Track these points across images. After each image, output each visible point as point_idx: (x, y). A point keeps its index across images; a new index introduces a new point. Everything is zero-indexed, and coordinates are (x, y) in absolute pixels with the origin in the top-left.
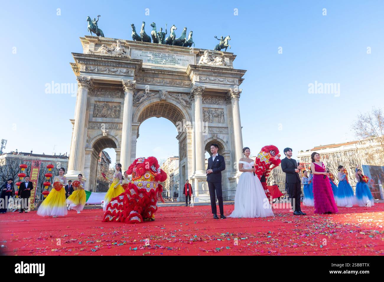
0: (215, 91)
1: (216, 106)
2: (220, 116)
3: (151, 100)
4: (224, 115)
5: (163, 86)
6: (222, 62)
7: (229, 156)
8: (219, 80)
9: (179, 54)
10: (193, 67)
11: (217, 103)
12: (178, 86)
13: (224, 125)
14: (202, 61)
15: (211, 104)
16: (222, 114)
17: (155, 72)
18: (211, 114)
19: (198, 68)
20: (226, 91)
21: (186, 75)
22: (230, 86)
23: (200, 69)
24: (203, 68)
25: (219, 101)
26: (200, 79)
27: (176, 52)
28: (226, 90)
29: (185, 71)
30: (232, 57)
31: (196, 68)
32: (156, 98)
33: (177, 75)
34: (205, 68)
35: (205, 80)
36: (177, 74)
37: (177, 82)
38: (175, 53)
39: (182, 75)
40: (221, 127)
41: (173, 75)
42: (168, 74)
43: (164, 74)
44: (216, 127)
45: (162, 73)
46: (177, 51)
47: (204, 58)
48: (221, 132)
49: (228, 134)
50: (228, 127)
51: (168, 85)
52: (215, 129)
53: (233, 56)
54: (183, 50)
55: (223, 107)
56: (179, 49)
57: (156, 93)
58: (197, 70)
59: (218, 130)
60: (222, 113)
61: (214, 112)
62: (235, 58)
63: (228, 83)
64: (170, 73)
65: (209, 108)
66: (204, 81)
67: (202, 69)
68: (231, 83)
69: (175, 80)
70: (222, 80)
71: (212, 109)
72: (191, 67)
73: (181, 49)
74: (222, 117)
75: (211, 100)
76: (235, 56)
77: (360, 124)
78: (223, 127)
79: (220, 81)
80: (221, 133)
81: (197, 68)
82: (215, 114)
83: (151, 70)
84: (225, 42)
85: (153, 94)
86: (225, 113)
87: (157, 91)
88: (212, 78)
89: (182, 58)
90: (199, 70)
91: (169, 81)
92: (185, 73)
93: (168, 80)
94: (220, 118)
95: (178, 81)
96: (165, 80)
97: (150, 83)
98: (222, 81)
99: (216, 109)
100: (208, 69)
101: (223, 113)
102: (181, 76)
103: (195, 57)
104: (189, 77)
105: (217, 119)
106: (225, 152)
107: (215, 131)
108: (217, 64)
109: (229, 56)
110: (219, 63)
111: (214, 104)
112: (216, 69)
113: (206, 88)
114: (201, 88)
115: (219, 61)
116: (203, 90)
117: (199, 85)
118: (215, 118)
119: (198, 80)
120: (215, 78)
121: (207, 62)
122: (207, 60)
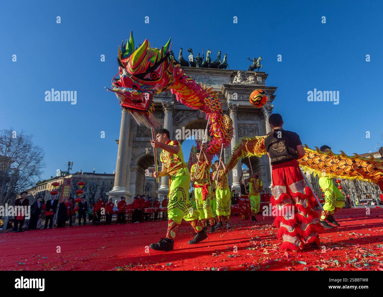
0: (249, 108)
1: (250, 122)
2: (254, 131)
3: (190, 119)
4: (258, 130)
6: (254, 80)
7: (265, 168)
9: (215, 75)
10: (227, 87)
11: (252, 119)
14: (236, 80)
15: (246, 120)
18: (246, 130)
19: (232, 87)
21: (222, 94)
23: (234, 88)
24: (236, 87)
25: (254, 117)
27: (212, 74)
29: (220, 90)
30: (264, 76)
31: (229, 88)
32: (194, 117)
34: (238, 87)
35: (238, 98)
38: (210, 75)
46: (213, 73)
47: (237, 78)
53: (265, 75)
55: (257, 122)
56: (214, 71)
57: (194, 112)
60: (257, 128)
61: (249, 128)
62: (267, 77)
65: (244, 124)
67: (235, 88)
71: (247, 125)
72: (225, 87)
73: (216, 71)
74: (257, 132)
75: (245, 117)
76: (267, 75)
81: (231, 87)
82: (250, 130)
84: (257, 63)
85: (192, 113)
86: (259, 128)
88: (246, 96)
89: (217, 79)
90: (232, 89)
92: (220, 93)
94: (255, 133)
99: (251, 125)
100: (241, 87)
101: (258, 128)
103: (229, 77)
104: (224, 96)
105: (252, 134)
106: (261, 164)
108: (249, 83)
109: (262, 75)
110: (252, 81)
111: (248, 120)
112: (248, 88)
113: (240, 106)
114: (235, 105)
115: (252, 80)
116: (237, 107)
117: (233, 103)
118: (250, 133)
119: (232, 99)
120: (248, 96)
121: (241, 82)
122: (240, 80)
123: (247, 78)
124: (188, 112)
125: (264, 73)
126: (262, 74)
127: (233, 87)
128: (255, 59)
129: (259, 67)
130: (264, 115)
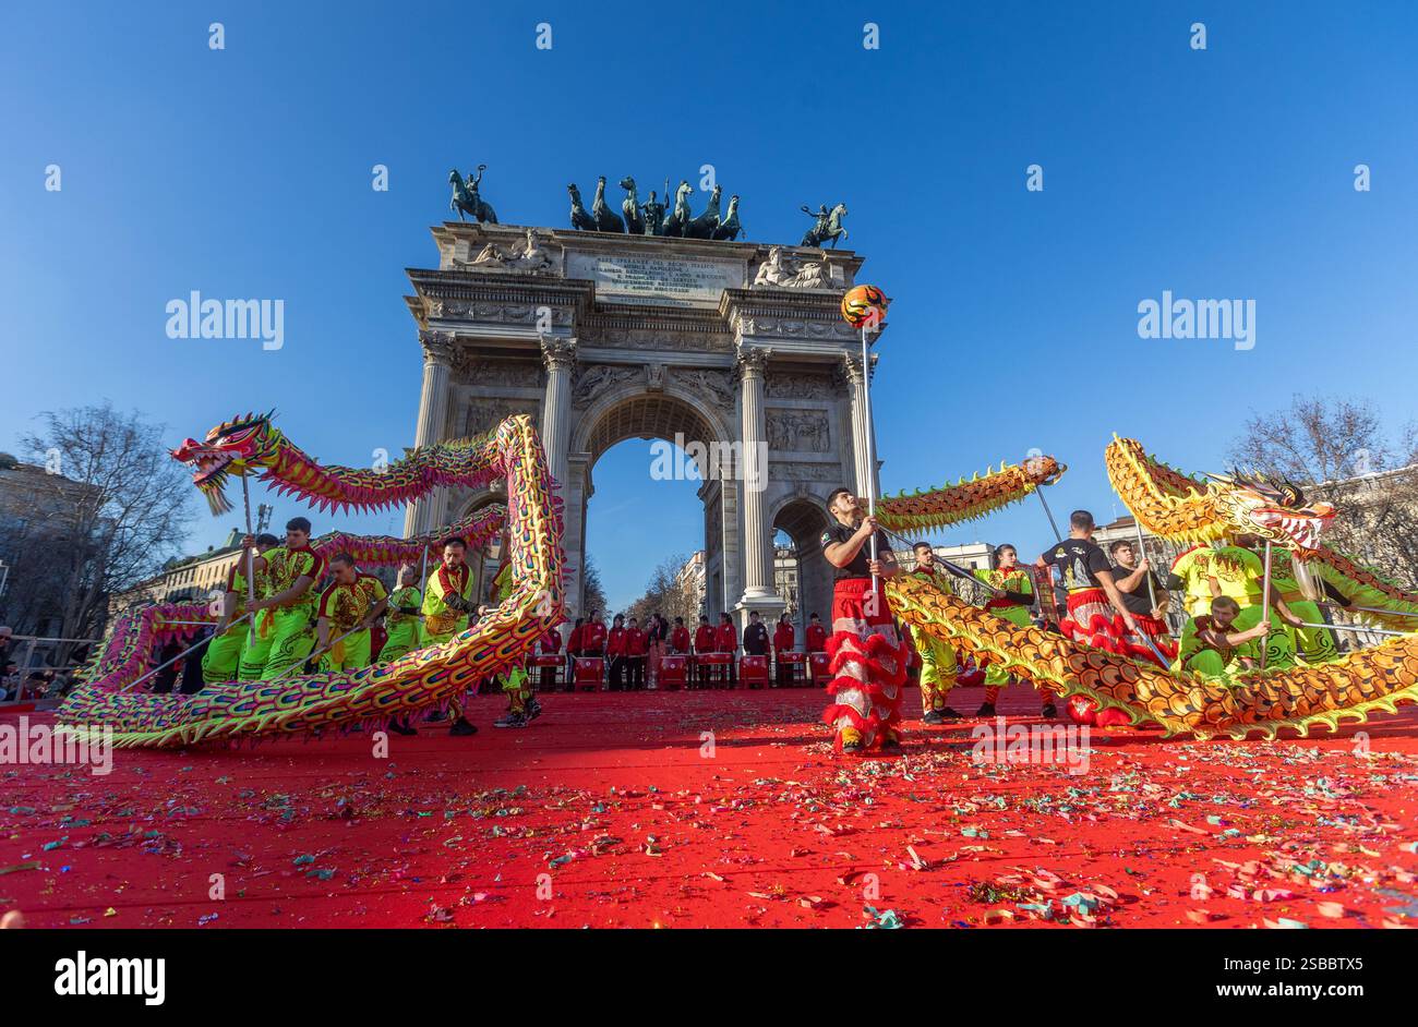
0: (801, 360)
1: (805, 404)
2: (817, 432)
3: (622, 392)
4: (828, 429)
5: (655, 351)
6: (819, 277)
8: (812, 330)
9: (700, 260)
10: (735, 296)
11: (809, 395)
12: (696, 349)
13: (830, 458)
14: (764, 276)
15: (791, 397)
16: (824, 425)
17: (632, 313)
18: (790, 427)
19: (751, 297)
20: (832, 361)
21: (719, 318)
22: (843, 344)
23: (757, 299)
24: (763, 297)
25: (815, 390)
26: (756, 327)
27: (691, 255)
28: (834, 357)
29: (715, 306)
30: (852, 263)
31: (744, 298)
32: (636, 384)
33: (693, 320)
34: (771, 298)
35: (770, 330)
36: (692, 316)
37: (693, 339)
38: (687, 259)
39: (708, 317)
40: (820, 464)
41: (681, 319)
42: (666, 318)
43: (656, 318)
44: (806, 463)
45: (652, 314)
46: (694, 252)
47: (768, 268)
48: (820, 478)
51: (668, 348)
52: (801, 468)
53: (854, 259)
54: (711, 248)
55: (826, 405)
56: (699, 246)
57: (635, 371)
58: (749, 303)
59: (811, 471)
60: (824, 421)
61: (799, 421)
62: (860, 266)
63: (839, 337)
64: (674, 315)
65: (784, 409)
66: (767, 334)
67: (760, 300)
68: (847, 338)
69: (688, 335)
70: (821, 328)
71: (793, 413)
72: (731, 295)
73: (703, 247)
74: (824, 435)
75: (790, 388)
76: (862, 260)
77: (1256, 449)
78: (827, 464)
79: (815, 332)
80: (821, 481)
81: (748, 296)
82: (804, 427)
83: (622, 307)
84: (830, 223)
85: (628, 374)
86: (832, 422)
87: (639, 367)
88: (792, 325)
89: (707, 271)
90: (753, 304)
91: (672, 337)
92: (717, 313)
93: (668, 334)
94: (817, 439)
95: (695, 336)
96: (661, 334)
97: (617, 345)
98: (820, 333)
99: (807, 413)
100: (779, 298)
101: (827, 422)
102: (704, 321)
103: (744, 267)
104: (726, 323)
105: (809, 439)
107: (803, 474)
108: (806, 284)
109: (844, 261)
110: (813, 280)
111: (798, 396)
112: (802, 299)
113: (774, 354)
114: (759, 352)
115: (812, 277)
116: (764, 359)
117: (755, 345)
118: (804, 439)
119: (752, 332)
120: (801, 324)
121: (778, 281)
122: (777, 275)
123: (800, 270)
124: (615, 369)
125: (852, 253)
126: (844, 257)
127: (755, 296)
128: (824, 210)
129: (836, 237)
130: (847, 383)
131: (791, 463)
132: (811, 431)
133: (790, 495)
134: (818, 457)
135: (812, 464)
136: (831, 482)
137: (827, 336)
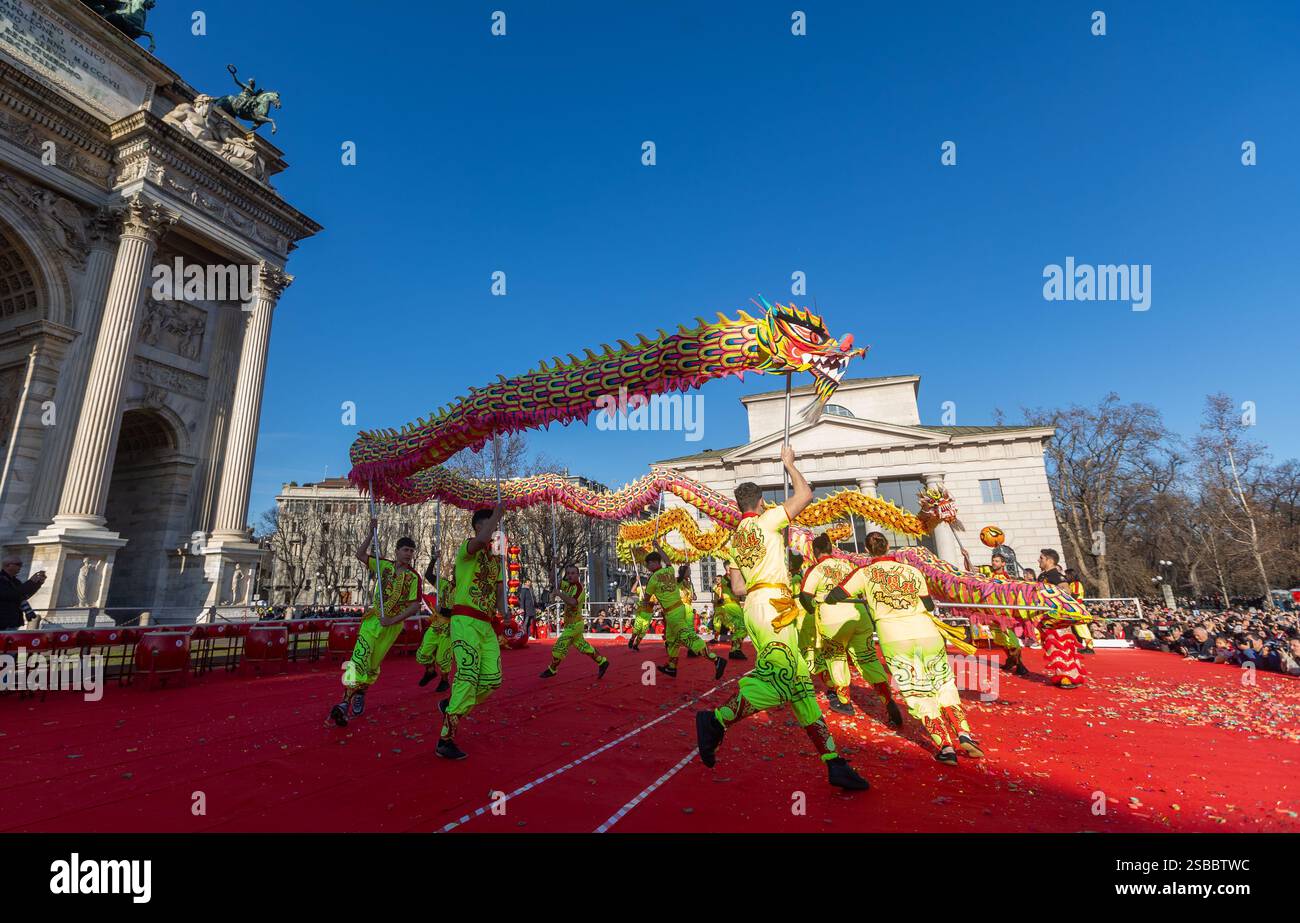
0: (205, 244)
2: (189, 333)
4: (202, 334)
6: (251, 161)
7: (189, 475)
8: (230, 216)
9: (87, 41)
10: (155, 126)
13: (195, 368)
16: (197, 327)
18: (157, 316)
19: (175, 139)
21: (105, 137)
22: (262, 250)
24: (190, 149)
26: (165, 179)
27: (74, 25)
28: (245, 258)
29: (101, 117)
31: (164, 136)
34: (199, 156)
35: (183, 192)
38: (66, 27)
39: (88, 126)
40: (184, 372)
41: (44, 106)
44: (166, 366)
48: (179, 388)
49: (203, 400)
50: (206, 379)
52: (161, 371)
53: (279, 161)
54: (113, 37)
55: (207, 305)
56: (94, 23)
58: (167, 145)
59: (171, 376)
60: (200, 324)
61: (170, 312)
63: (258, 239)
64: (36, 95)
66: (178, 194)
67: (186, 150)
68: (266, 245)
69: (43, 130)
70: (241, 220)
72: (147, 122)
74: (196, 339)
76: (285, 165)
78: (192, 374)
79: (234, 220)
80: (178, 392)
81: (170, 136)
82: (175, 322)
84: (258, 104)
86: (209, 327)
88: (209, 201)
90: (172, 148)
91: (16, 122)
92: (106, 129)
94: (187, 341)
95: (55, 139)
98: (240, 225)
99: (183, 306)
100: (209, 161)
101: (204, 325)
102: (80, 127)
103: (148, 90)
104: (112, 149)
105: (175, 339)
106: (178, 459)
107: (159, 377)
108: (235, 160)
109: (270, 156)
110: (244, 162)
112: (235, 177)
113: (180, 224)
114: (162, 211)
115: (243, 156)
116: (167, 222)
117: (158, 201)
118: (170, 336)
119: (159, 182)
120: (221, 204)
121: (200, 136)
122: (200, 130)
123: (227, 139)
125: (281, 154)
126: (270, 152)
127: (180, 142)
128: (253, 85)
129: (260, 123)
131: (148, 361)
132: (180, 330)
133: (137, 400)
134: (183, 363)
135: (175, 369)
136: (190, 397)
137: (246, 232)
